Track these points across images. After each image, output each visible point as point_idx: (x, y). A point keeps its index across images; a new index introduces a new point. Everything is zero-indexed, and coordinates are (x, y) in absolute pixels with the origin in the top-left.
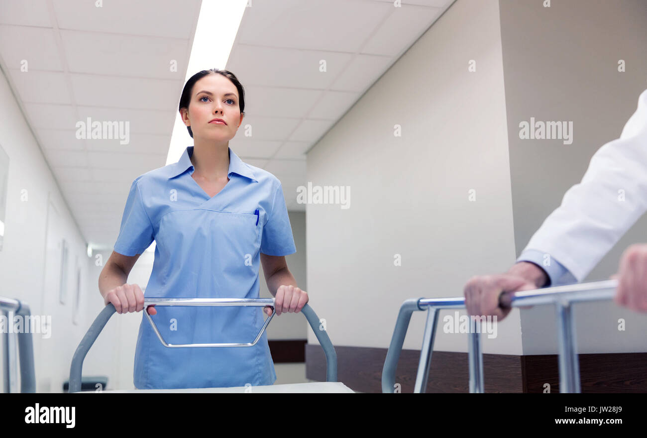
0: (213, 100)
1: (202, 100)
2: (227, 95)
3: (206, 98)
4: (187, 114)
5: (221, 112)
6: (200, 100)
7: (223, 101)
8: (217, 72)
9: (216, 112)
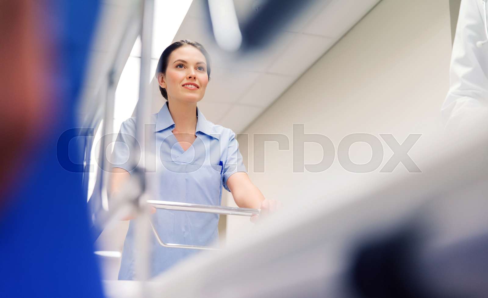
0: (186, 67)
1: (179, 67)
2: (198, 63)
3: (181, 65)
4: (163, 78)
5: (195, 78)
6: (177, 67)
7: (195, 68)
8: (189, 43)
9: (190, 77)
